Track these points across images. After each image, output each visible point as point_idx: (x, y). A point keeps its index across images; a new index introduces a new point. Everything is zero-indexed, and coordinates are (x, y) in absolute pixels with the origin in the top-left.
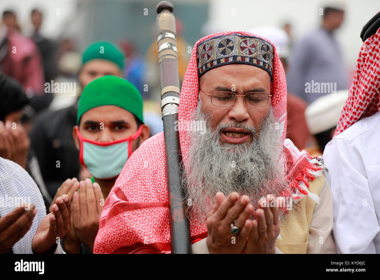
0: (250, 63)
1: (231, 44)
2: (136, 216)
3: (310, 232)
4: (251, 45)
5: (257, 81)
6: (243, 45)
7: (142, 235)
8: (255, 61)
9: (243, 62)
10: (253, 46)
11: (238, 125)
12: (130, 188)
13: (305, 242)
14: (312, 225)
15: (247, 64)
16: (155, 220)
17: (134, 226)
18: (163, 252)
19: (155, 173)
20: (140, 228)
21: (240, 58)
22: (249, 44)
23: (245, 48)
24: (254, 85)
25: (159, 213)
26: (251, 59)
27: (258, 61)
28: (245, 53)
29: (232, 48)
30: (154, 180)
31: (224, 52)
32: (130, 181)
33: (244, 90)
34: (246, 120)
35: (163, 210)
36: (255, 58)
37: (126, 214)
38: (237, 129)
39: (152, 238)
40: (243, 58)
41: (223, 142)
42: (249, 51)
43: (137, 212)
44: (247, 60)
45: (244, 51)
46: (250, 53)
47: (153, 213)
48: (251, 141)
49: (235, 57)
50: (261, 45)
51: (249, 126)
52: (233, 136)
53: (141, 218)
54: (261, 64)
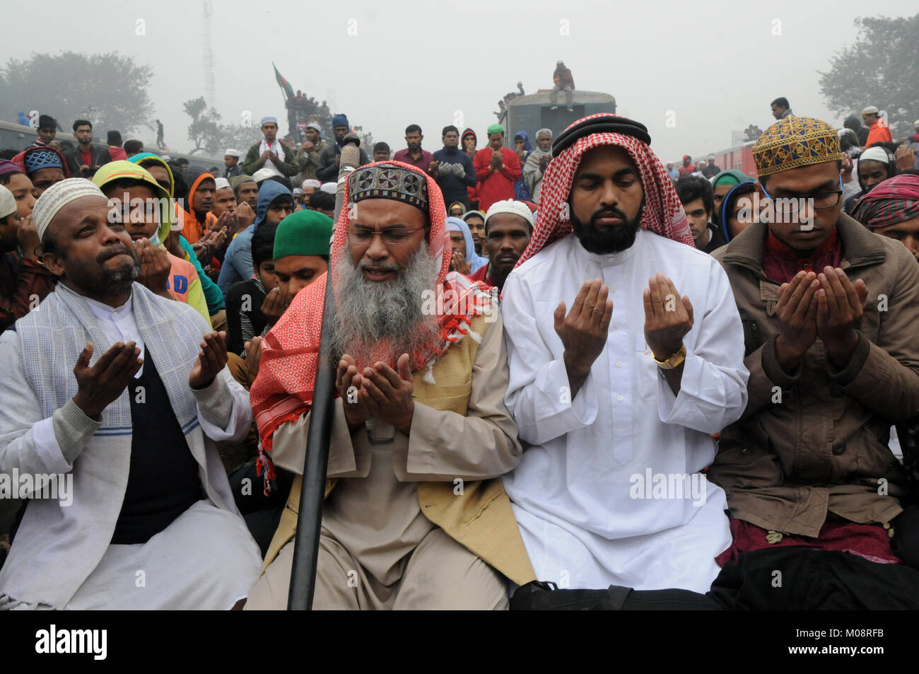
0: (390, 197)
1: (370, 177)
2: (280, 364)
3: (473, 371)
4: (392, 177)
5: (395, 216)
6: (384, 177)
7: (286, 383)
8: (395, 195)
9: (380, 196)
10: (395, 178)
11: (376, 264)
12: (284, 332)
13: (466, 383)
14: (477, 362)
15: (385, 197)
16: (301, 367)
17: (278, 375)
18: (306, 402)
19: (311, 315)
20: (284, 378)
21: (377, 192)
22: (390, 176)
23: (385, 180)
24: (390, 222)
25: (307, 360)
26: (390, 192)
27: (399, 194)
28: (385, 186)
29: (370, 181)
30: (309, 323)
31: (363, 186)
32: (285, 324)
33: (380, 226)
34: (384, 258)
35: (312, 356)
36: (395, 191)
37: (271, 362)
38: (376, 268)
39: (295, 387)
40: (381, 192)
41: (366, 280)
42: (389, 183)
43: (282, 360)
44: (385, 193)
45: (383, 184)
46: (390, 185)
47: (299, 360)
48: (395, 279)
49: (372, 191)
50: (405, 176)
51: (390, 263)
52: (375, 274)
53: (286, 367)
54: (403, 197)
